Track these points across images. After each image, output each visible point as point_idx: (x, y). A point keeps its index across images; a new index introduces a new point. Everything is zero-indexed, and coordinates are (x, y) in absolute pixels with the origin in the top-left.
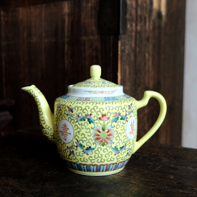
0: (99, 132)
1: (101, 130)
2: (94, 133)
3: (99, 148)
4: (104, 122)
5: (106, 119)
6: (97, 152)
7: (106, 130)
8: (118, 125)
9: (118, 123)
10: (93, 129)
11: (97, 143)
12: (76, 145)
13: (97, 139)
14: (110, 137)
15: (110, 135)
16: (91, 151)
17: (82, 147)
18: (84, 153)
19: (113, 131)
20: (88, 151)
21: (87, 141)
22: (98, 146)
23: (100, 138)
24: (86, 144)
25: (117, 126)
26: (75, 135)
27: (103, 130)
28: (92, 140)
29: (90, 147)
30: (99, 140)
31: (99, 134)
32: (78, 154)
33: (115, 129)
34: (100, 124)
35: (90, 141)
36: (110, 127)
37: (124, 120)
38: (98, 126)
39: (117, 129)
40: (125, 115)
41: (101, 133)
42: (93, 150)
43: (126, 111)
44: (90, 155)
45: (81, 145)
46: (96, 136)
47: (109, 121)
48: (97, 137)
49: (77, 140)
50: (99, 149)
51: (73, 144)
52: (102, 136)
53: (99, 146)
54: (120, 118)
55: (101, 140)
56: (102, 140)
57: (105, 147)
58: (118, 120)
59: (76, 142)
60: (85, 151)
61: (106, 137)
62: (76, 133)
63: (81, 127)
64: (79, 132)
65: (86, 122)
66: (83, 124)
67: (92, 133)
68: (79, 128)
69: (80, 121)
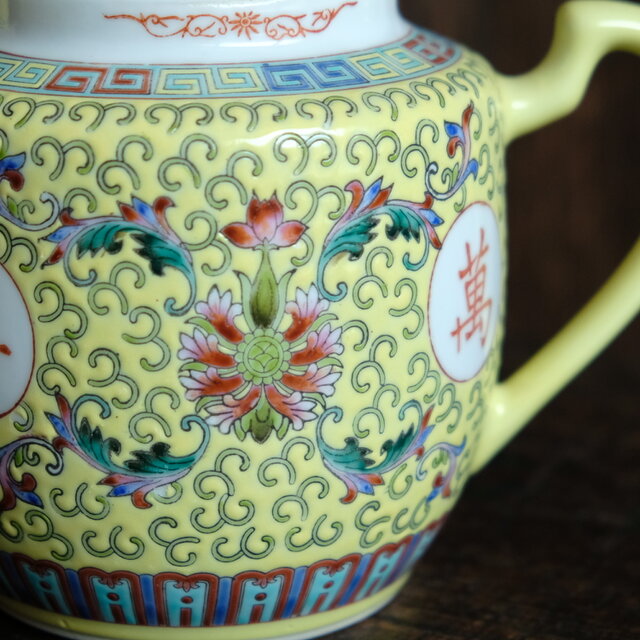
0: (229, 332)
1: (243, 324)
2: (190, 344)
3: (230, 452)
4: (265, 258)
5: (278, 240)
6: (215, 484)
7: (285, 322)
8: (370, 275)
9: (369, 266)
10: (184, 311)
11: (213, 420)
12: (50, 432)
13: (215, 387)
14: (313, 368)
15: (311, 355)
16: (166, 477)
17: (96, 446)
18: (118, 492)
19: (335, 324)
20: (148, 477)
21: (139, 407)
22: (221, 440)
23: (235, 382)
24: (133, 428)
25: (360, 283)
26: (42, 358)
27: (262, 318)
28: (171, 393)
29: (160, 449)
30: (228, 399)
31: (226, 348)
32: (68, 501)
33: (346, 309)
34: (238, 273)
35: (162, 404)
36: (314, 294)
37: (417, 236)
38: (223, 289)
39: (365, 305)
40: (422, 198)
41: (242, 347)
42: (183, 470)
43: (431, 169)
44: (159, 509)
45: (91, 438)
46: (204, 367)
47: (300, 248)
48: (212, 371)
49: (61, 399)
50: (232, 465)
51: (28, 424)
52: (252, 365)
53: (232, 440)
54: (385, 220)
55: (243, 392)
56: (255, 394)
57: (273, 445)
58: (371, 237)
59: (49, 415)
60: (120, 481)
61: (279, 375)
62: (51, 347)
63: (92, 300)
64: (71, 336)
65: (127, 265)
66: (104, 276)
67: (175, 345)
68: (76, 309)
69: (81, 251)
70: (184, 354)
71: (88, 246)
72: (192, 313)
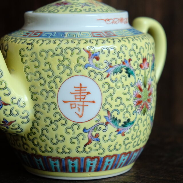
0: (141, 90)
2: (135, 93)
3: (140, 119)
6: (137, 127)
11: (138, 111)
12: (105, 121)
13: (139, 103)
14: (150, 97)
15: (150, 94)
16: (129, 127)
17: (115, 122)
18: (119, 133)
20: (126, 128)
21: (126, 110)
22: (139, 116)
26: (104, 102)
28: (131, 106)
29: (128, 120)
30: (140, 106)
35: (129, 109)
41: (142, 93)
42: (132, 125)
44: (127, 136)
45: (115, 120)
47: (149, 69)
48: (138, 99)
49: (108, 112)
52: (144, 97)
56: (144, 104)
57: (145, 116)
60: (120, 130)
62: (106, 99)
63: (116, 85)
64: (111, 95)
65: (124, 76)
66: (119, 79)
67: (132, 94)
68: (113, 88)
69: (114, 74)
70: (134, 96)
71: (115, 72)
72: (135, 86)
